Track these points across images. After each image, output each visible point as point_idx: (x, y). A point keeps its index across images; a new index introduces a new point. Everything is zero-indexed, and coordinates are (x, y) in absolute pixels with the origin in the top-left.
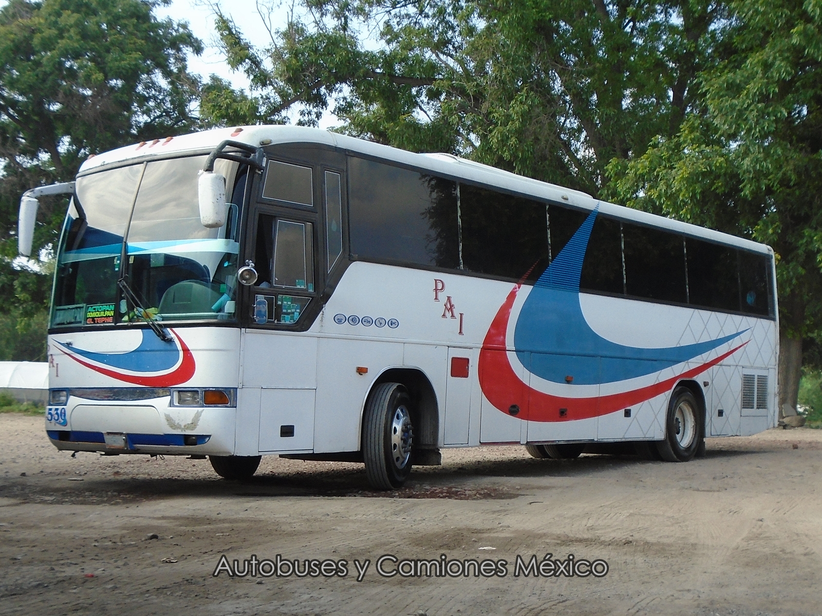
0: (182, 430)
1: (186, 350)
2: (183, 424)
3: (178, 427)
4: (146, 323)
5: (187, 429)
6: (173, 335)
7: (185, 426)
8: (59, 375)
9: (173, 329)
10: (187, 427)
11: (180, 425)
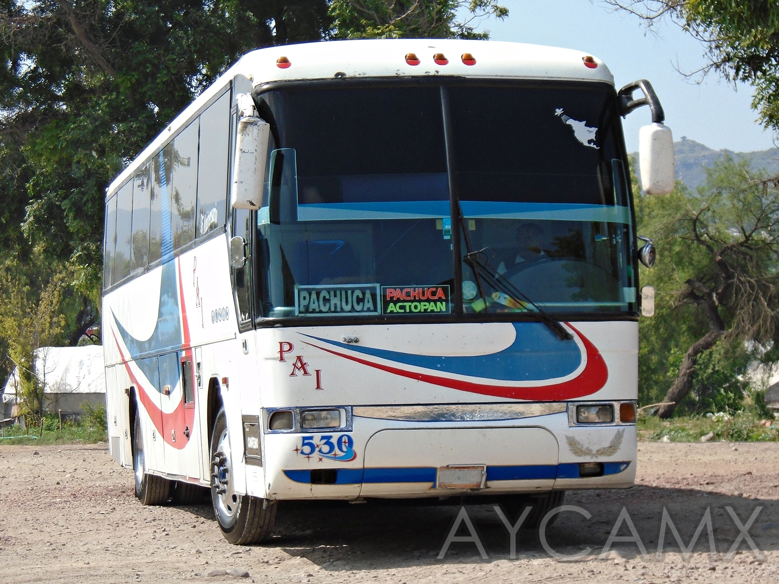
0: (593, 455)
1: (592, 351)
2: (594, 449)
3: (588, 452)
4: (520, 311)
5: (600, 454)
6: (570, 331)
7: (598, 451)
8: (322, 385)
9: (570, 323)
10: (601, 452)
11: (590, 451)
